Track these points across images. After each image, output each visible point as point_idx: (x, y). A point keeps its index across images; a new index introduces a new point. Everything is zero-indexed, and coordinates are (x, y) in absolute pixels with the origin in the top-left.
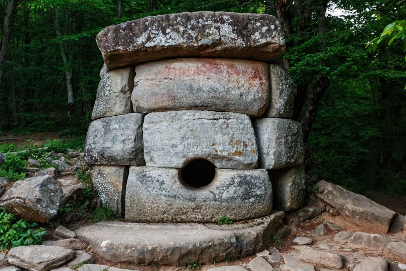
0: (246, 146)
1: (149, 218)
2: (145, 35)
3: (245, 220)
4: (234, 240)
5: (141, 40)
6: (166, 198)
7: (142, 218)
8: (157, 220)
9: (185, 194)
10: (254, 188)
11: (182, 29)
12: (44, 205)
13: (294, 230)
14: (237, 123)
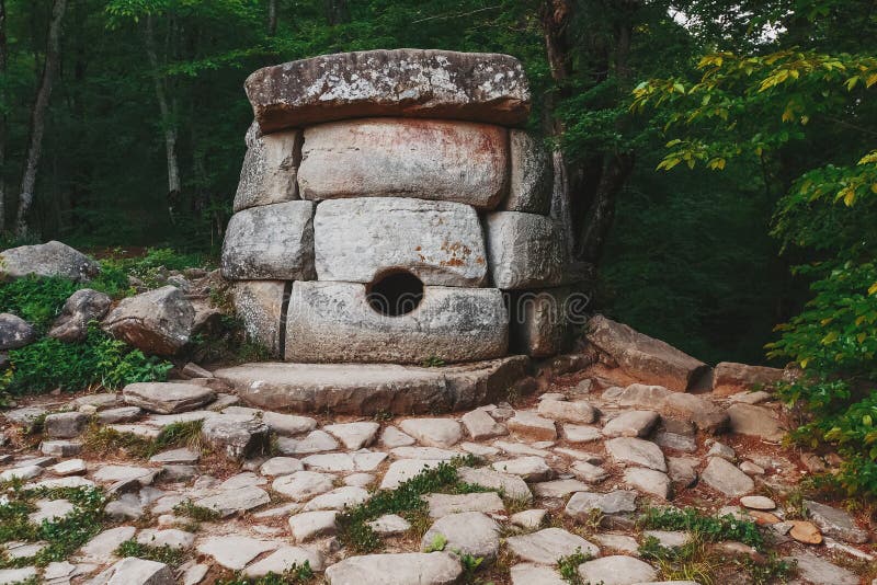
0: (468, 251)
1: (321, 356)
2: (320, 83)
3: (463, 362)
4: (443, 384)
5: (312, 90)
6: (347, 327)
7: (312, 355)
8: (333, 358)
9: (376, 321)
10: (478, 315)
11: (374, 75)
12: (171, 328)
13: (544, 385)
14: (455, 218)
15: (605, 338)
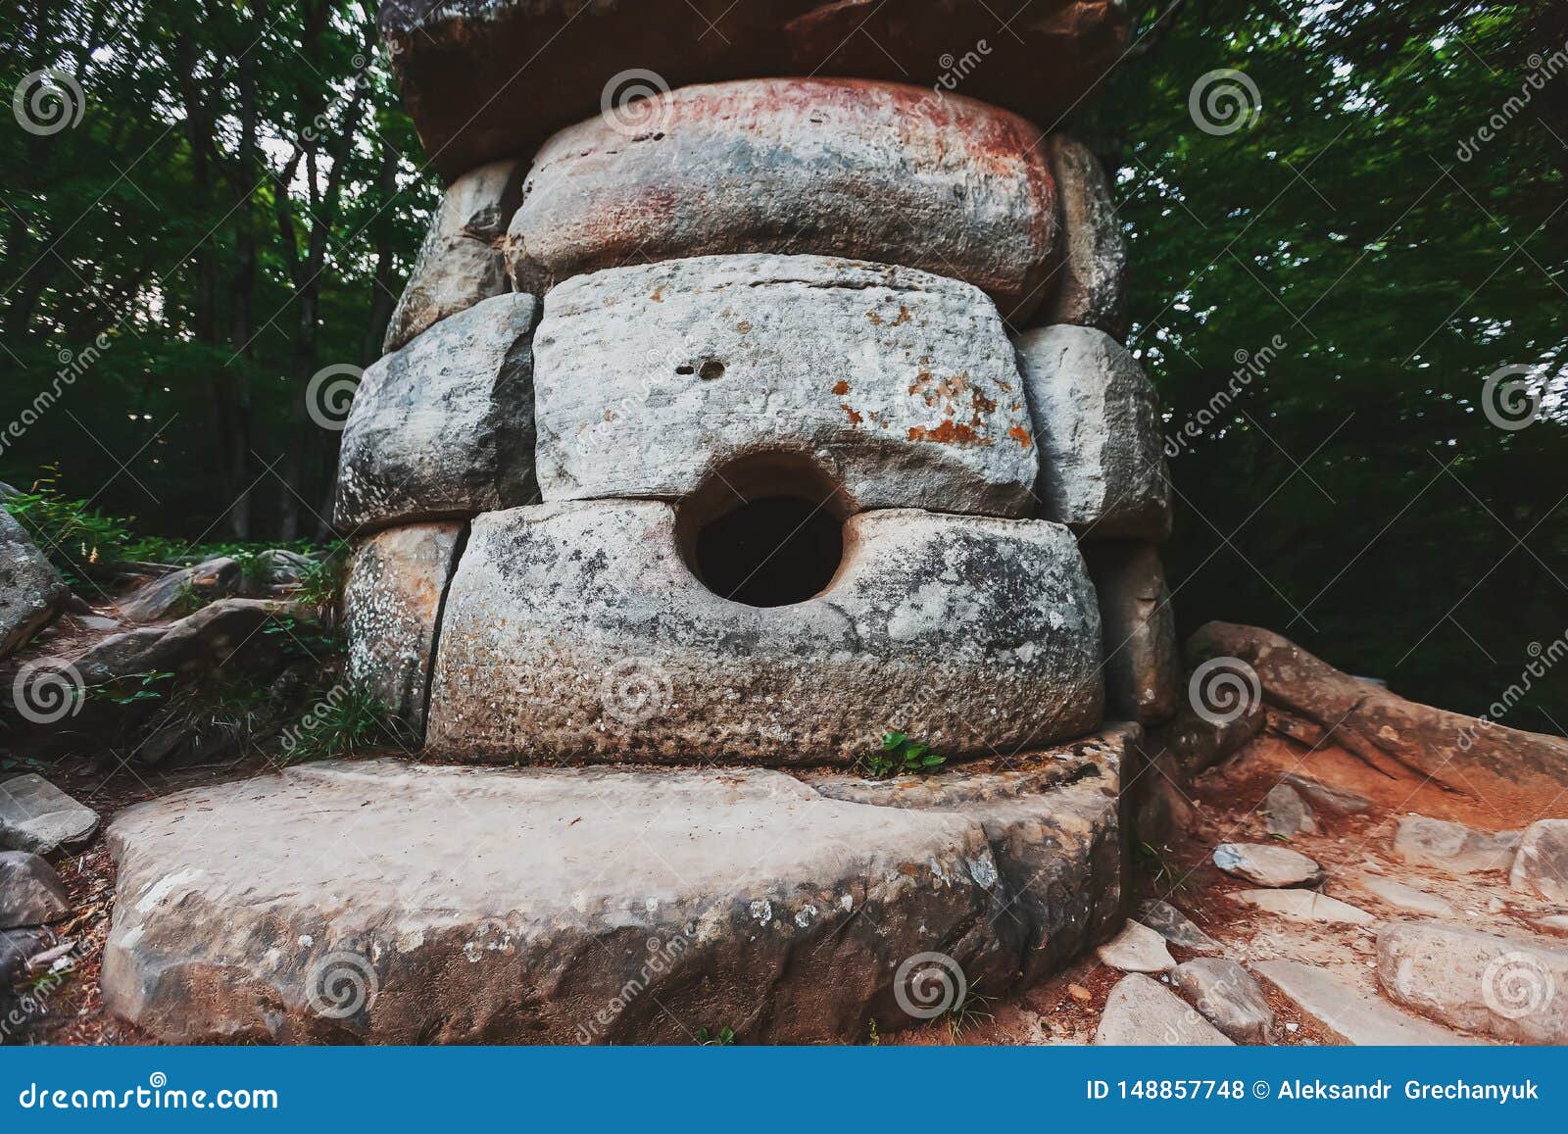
0: (985, 404)
1: (521, 741)
3: (1000, 754)
4: (985, 873)
6: (610, 637)
7: (492, 738)
8: (560, 747)
9: (705, 616)
10: (1034, 598)
14: (943, 308)
15: (1286, 672)
